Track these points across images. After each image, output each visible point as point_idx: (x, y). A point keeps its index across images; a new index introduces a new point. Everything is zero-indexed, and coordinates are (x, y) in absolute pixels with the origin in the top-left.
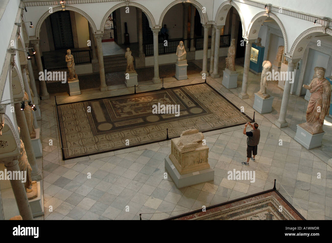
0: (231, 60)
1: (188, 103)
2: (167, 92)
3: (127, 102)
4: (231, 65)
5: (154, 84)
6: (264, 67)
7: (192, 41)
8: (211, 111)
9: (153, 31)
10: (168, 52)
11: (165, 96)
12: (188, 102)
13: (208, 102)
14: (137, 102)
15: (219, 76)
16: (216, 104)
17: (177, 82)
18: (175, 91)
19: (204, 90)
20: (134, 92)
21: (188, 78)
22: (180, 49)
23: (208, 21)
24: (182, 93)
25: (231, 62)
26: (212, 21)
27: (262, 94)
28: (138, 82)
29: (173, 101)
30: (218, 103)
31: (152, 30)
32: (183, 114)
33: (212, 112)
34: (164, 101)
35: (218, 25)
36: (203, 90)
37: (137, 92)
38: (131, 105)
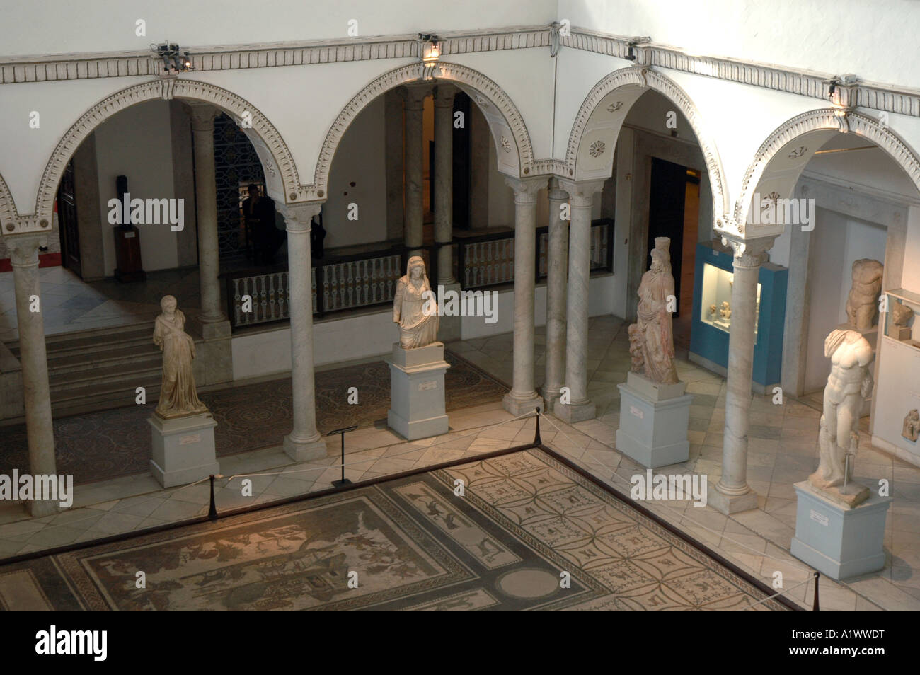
0: (658, 337)
1: (481, 546)
2: (365, 499)
3: (177, 566)
4: (657, 358)
5: (295, 463)
6: (835, 358)
7: (446, 255)
8: (600, 580)
9: (288, 214)
10: (335, 308)
11: (360, 518)
12: (478, 542)
13: (574, 538)
14: (232, 562)
15: (592, 409)
16: (614, 546)
17: (402, 446)
18: (405, 490)
19: (541, 481)
20: (205, 512)
21: (450, 429)
22: (412, 294)
23: (534, 162)
24: (439, 502)
25: (658, 343)
26: (550, 162)
27: (836, 485)
28: (217, 457)
29: (405, 543)
30: (622, 539)
31: (279, 208)
32: (471, 605)
33: (607, 585)
34: (364, 546)
35: (581, 176)
36: (536, 483)
37: (220, 510)
38: (201, 578)
